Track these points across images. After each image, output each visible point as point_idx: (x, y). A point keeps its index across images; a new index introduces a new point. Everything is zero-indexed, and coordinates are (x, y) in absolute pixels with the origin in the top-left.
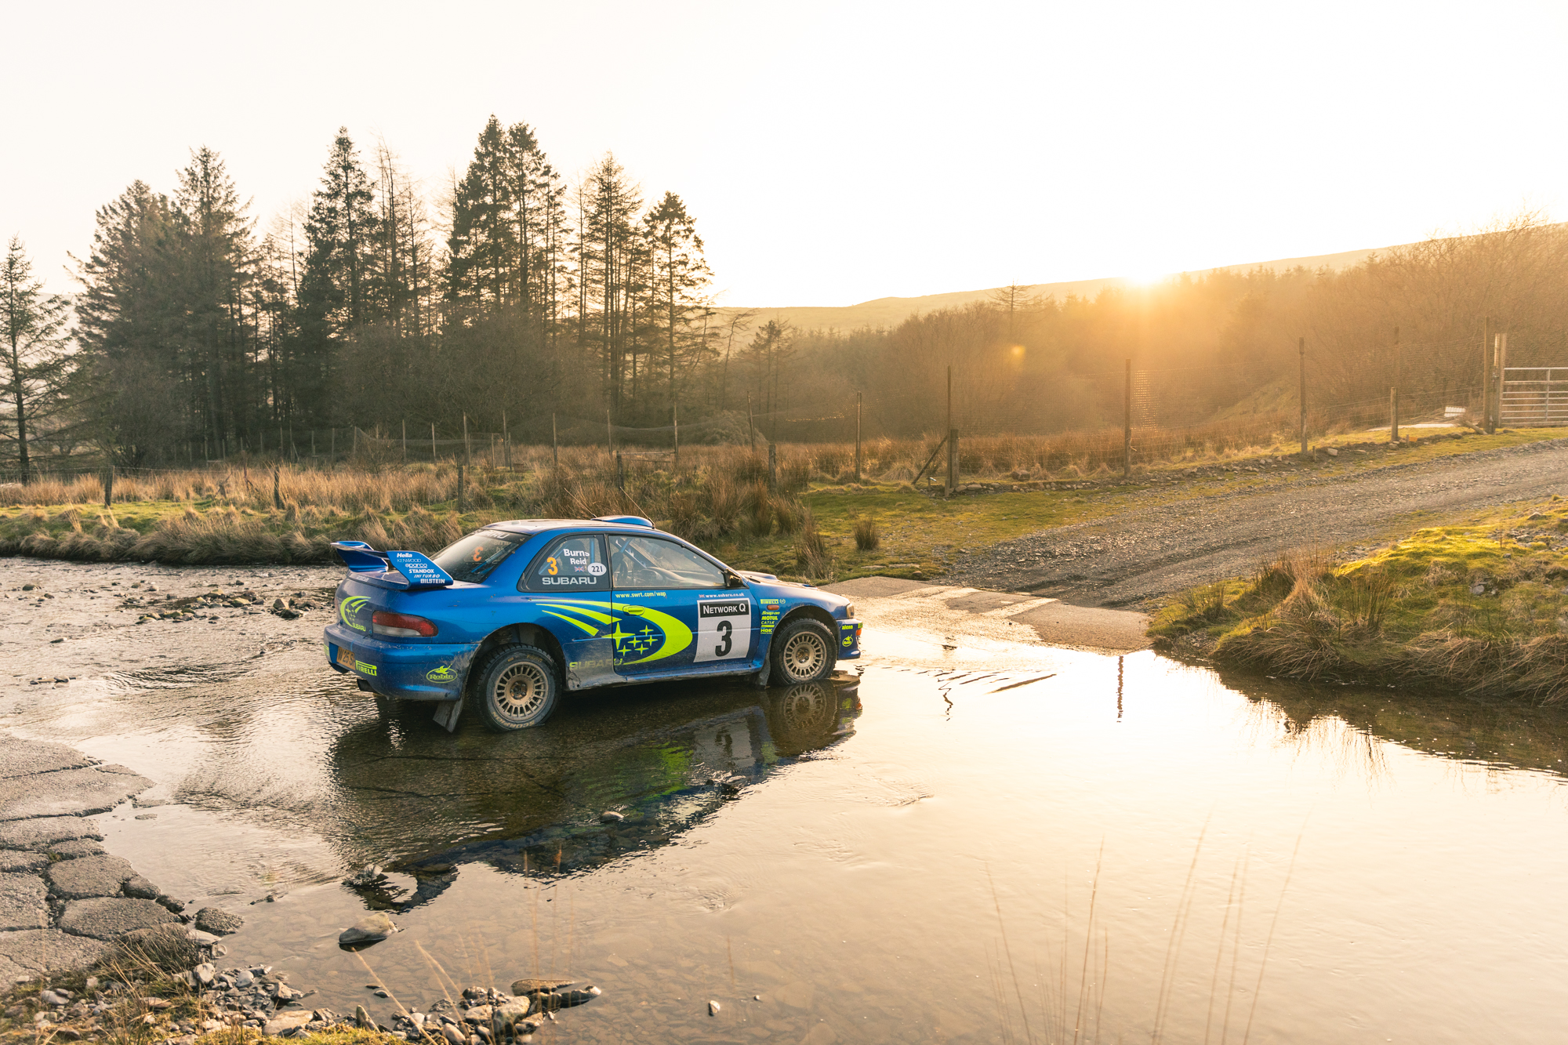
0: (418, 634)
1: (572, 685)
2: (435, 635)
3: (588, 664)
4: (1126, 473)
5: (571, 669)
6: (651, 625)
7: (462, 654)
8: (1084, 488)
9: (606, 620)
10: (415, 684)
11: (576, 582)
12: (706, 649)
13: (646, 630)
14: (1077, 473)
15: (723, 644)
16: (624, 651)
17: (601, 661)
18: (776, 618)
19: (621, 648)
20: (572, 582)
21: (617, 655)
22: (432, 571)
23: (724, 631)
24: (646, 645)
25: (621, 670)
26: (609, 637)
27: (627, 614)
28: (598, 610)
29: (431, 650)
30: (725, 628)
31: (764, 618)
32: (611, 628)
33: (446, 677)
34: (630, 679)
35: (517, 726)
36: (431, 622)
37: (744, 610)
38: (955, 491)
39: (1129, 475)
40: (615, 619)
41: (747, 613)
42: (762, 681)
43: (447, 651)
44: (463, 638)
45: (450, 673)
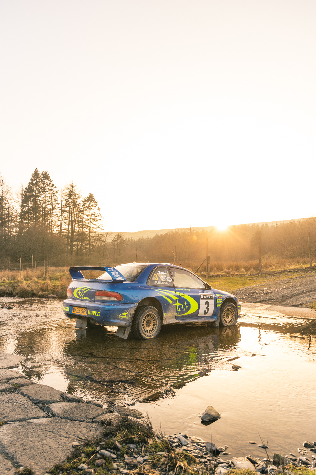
0: (116, 299)
1: (165, 323)
2: (122, 300)
3: (169, 314)
4: (260, 272)
5: (165, 316)
6: (187, 301)
7: (132, 308)
9: (175, 298)
10: (115, 319)
11: (164, 283)
12: (201, 313)
13: (186, 303)
14: (244, 272)
15: (206, 310)
16: (179, 310)
17: (173, 314)
18: (221, 301)
19: (178, 309)
20: (162, 283)
21: (177, 312)
22: (120, 275)
23: (207, 305)
24: (186, 308)
25: (177, 318)
26: (175, 305)
27: (180, 296)
28: (172, 294)
29: (121, 307)
30: (207, 304)
31: (218, 301)
32: (175, 301)
33: (126, 317)
34: (181, 322)
35: (150, 338)
36: (122, 295)
37: (212, 298)
38: (209, 276)
40: (177, 298)
41: (213, 299)
42: (217, 324)
43: (127, 307)
44: (132, 302)
45: (127, 315)
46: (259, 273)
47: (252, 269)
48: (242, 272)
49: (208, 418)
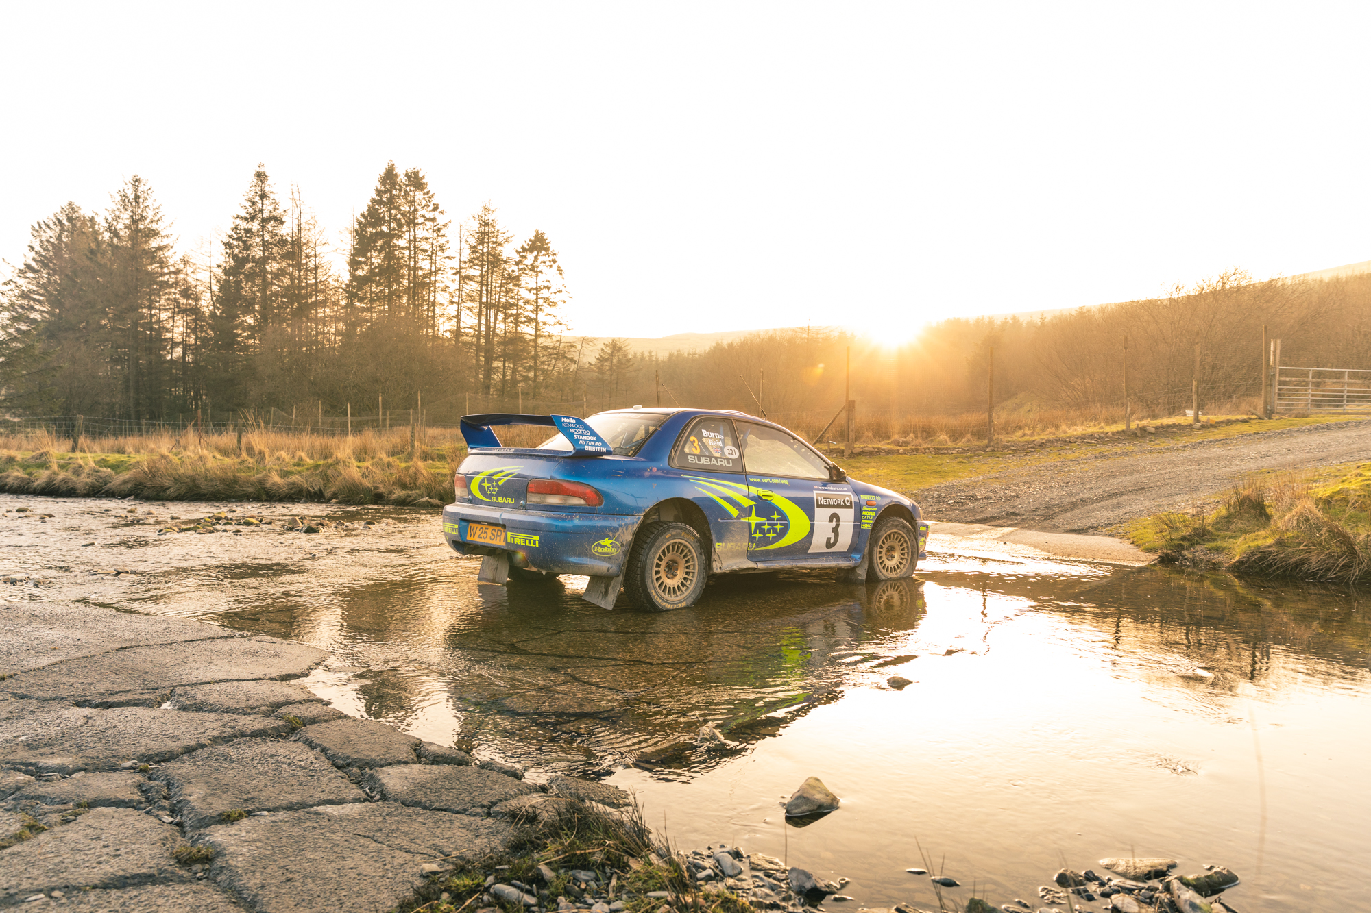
0: (582, 502)
1: (717, 567)
2: (600, 504)
3: (730, 545)
4: (989, 442)
5: (716, 550)
6: (780, 512)
7: (627, 525)
8: (958, 453)
9: (745, 503)
10: (580, 556)
11: (717, 462)
12: (818, 543)
13: (776, 516)
15: (832, 536)
16: (758, 535)
17: (739, 544)
18: (873, 514)
19: (755, 533)
20: (713, 462)
21: (751, 539)
22: (595, 439)
23: (834, 523)
24: (775, 531)
25: (751, 556)
26: (745, 520)
27: (761, 497)
28: (739, 492)
29: (598, 522)
30: (834, 520)
31: (864, 513)
32: (747, 512)
33: (610, 550)
34: (761, 566)
35: (675, 606)
36: (598, 492)
37: (849, 504)
38: (852, 452)
39: (991, 444)
40: (752, 503)
41: (850, 507)
42: (861, 575)
43: (613, 522)
44: (624, 511)
45: (614, 546)
46: (987, 446)
48: (940, 443)
49: (805, 808)
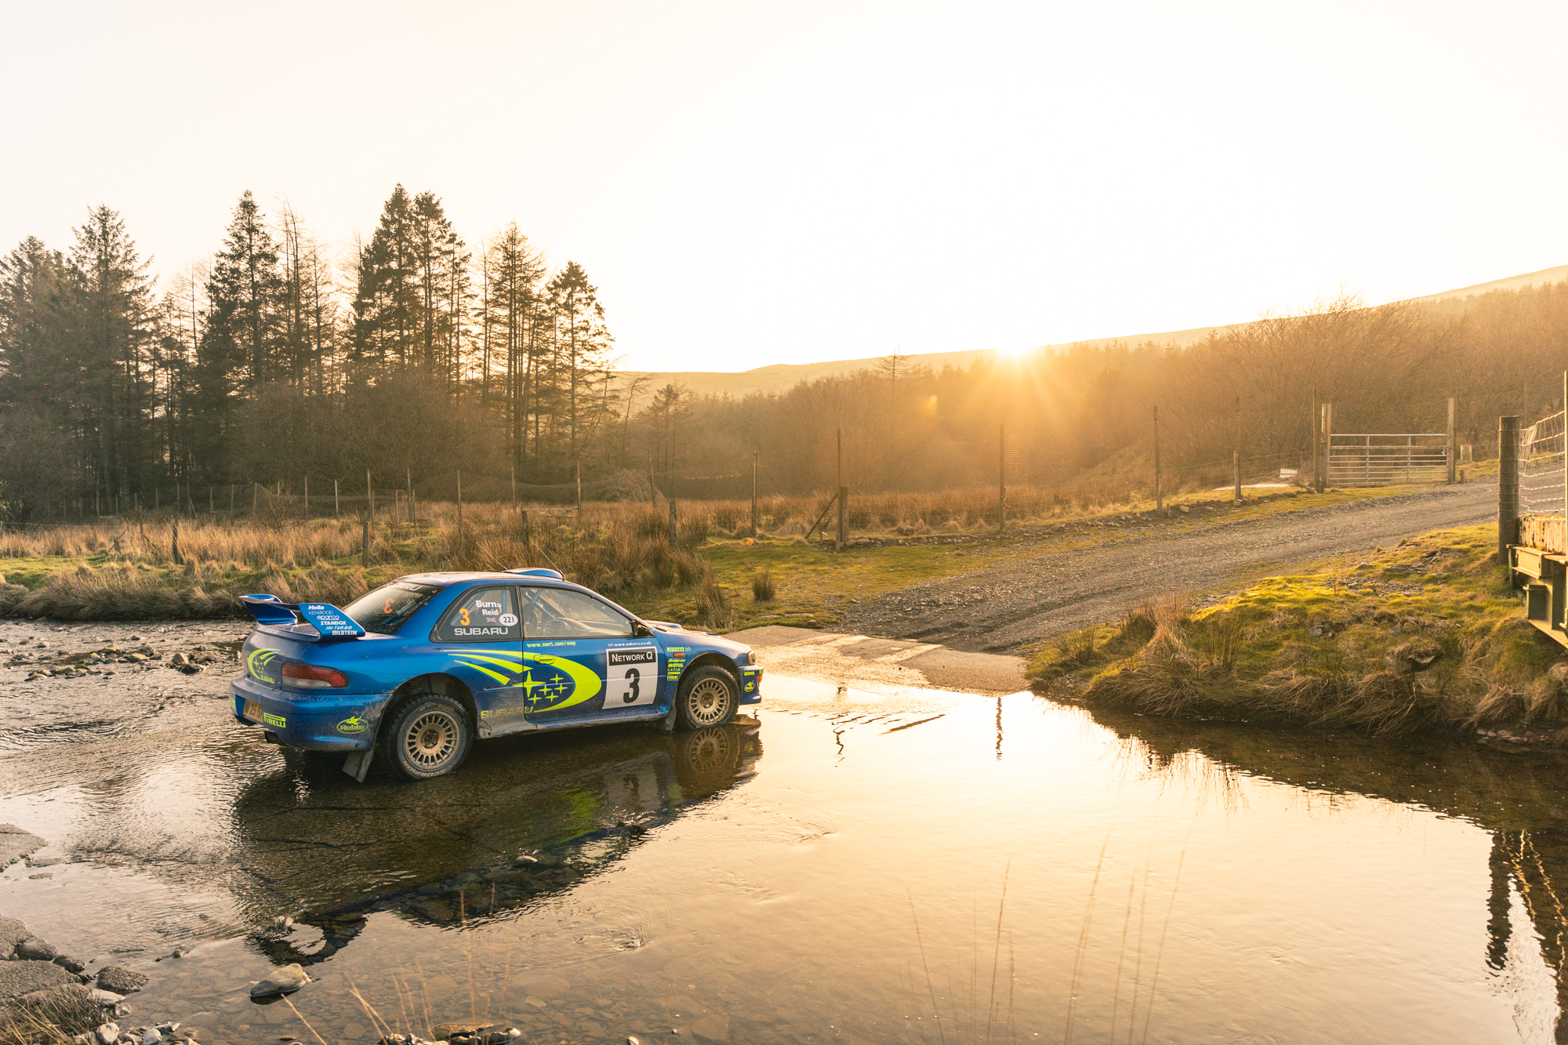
0: (329, 685)
1: (483, 733)
2: (346, 686)
3: (499, 712)
4: (1001, 528)
5: (482, 718)
6: (561, 673)
7: (374, 704)
8: (964, 542)
9: (518, 669)
10: (325, 734)
11: (488, 632)
12: (613, 699)
13: (557, 679)
14: (956, 528)
15: (631, 691)
16: (535, 699)
17: (512, 709)
18: (681, 665)
19: (532, 696)
20: (484, 633)
21: (528, 703)
22: (344, 623)
23: (632, 678)
24: (556, 693)
25: (531, 718)
26: (520, 685)
27: (537, 663)
28: (509, 659)
29: (342, 702)
30: (632, 675)
31: (670, 665)
32: (523, 677)
33: (357, 728)
34: (541, 727)
35: (428, 775)
36: (343, 674)
37: (651, 658)
38: (845, 545)
39: (1004, 530)
40: (526, 668)
41: (653, 660)
42: (668, 726)
43: (359, 701)
44: (375, 689)
45: (361, 723)
46: (999, 532)
47: (982, 521)
48: (950, 530)
